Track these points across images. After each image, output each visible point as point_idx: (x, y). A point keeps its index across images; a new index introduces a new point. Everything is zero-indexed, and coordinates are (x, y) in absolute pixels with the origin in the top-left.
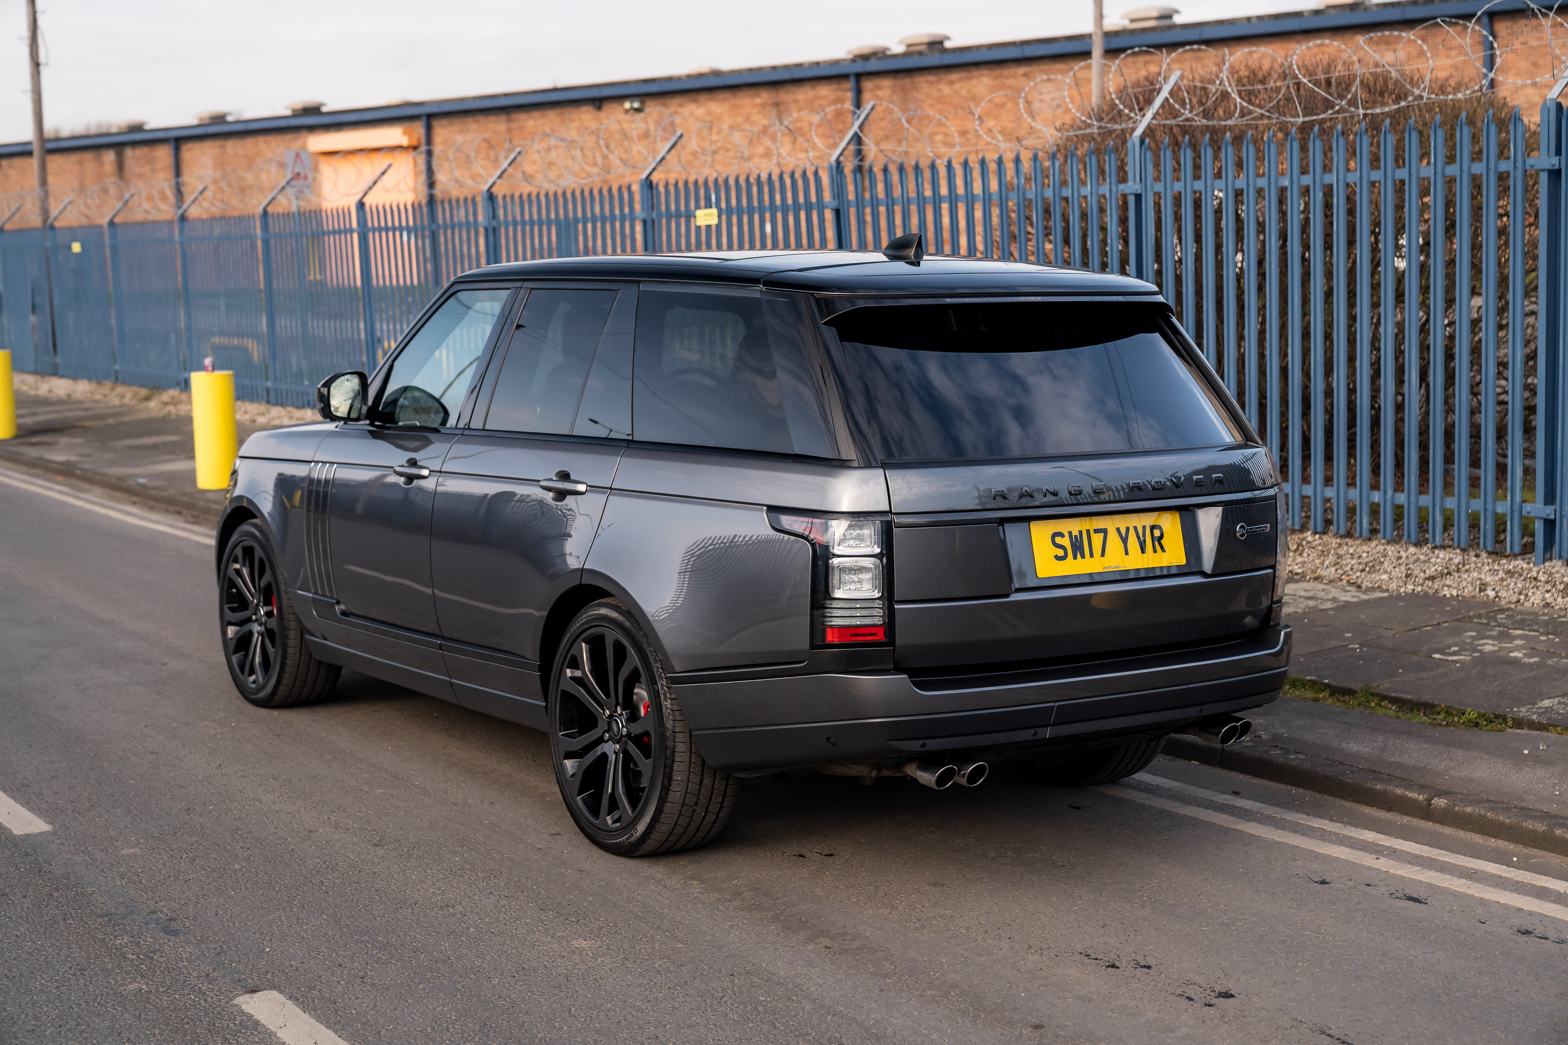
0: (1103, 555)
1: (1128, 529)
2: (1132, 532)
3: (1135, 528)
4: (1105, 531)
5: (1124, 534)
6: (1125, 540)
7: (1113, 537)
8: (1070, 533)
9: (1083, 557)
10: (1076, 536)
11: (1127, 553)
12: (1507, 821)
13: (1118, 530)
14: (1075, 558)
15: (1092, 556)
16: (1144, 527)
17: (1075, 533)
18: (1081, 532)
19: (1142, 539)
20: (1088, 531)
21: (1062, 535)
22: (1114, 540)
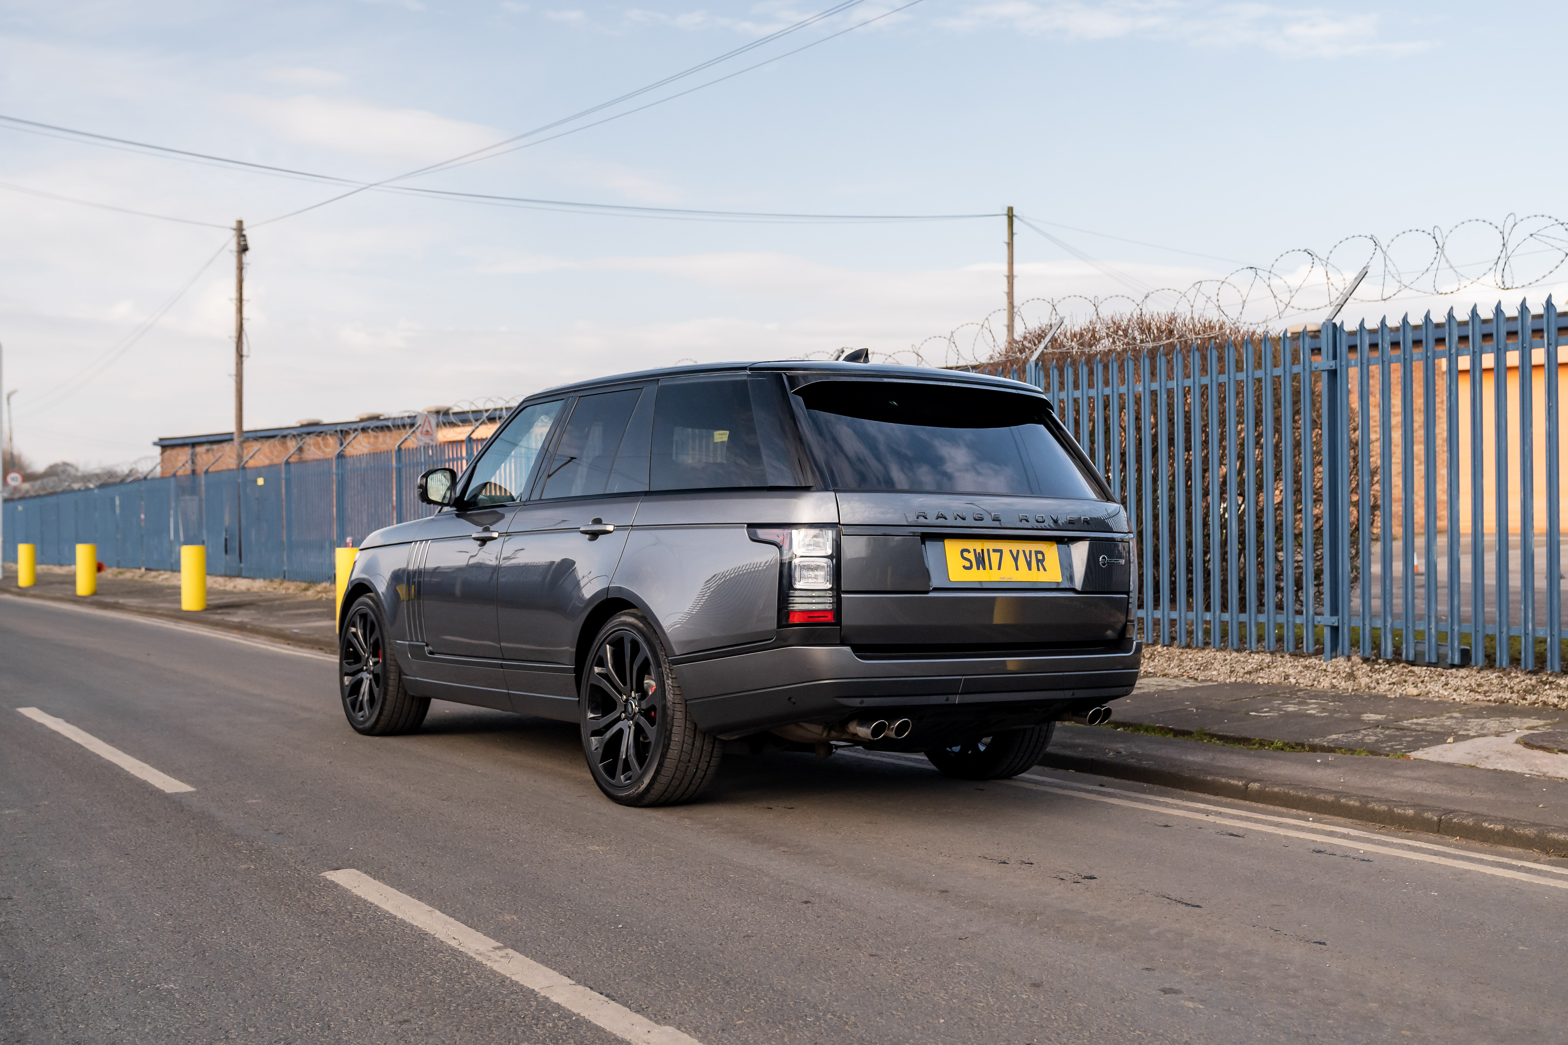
0: (999, 568)
1: (1018, 551)
2: (1021, 555)
3: (1024, 551)
4: (1001, 551)
5: (1015, 556)
6: (1016, 559)
7: (1007, 557)
8: (975, 550)
9: (984, 568)
10: (979, 553)
11: (1017, 569)
12: (1305, 795)
13: (1011, 551)
14: (978, 568)
15: (991, 568)
16: (1030, 552)
17: (979, 550)
18: (983, 550)
19: (1029, 559)
20: (988, 550)
21: (969, 551)
22: (1007, 559)
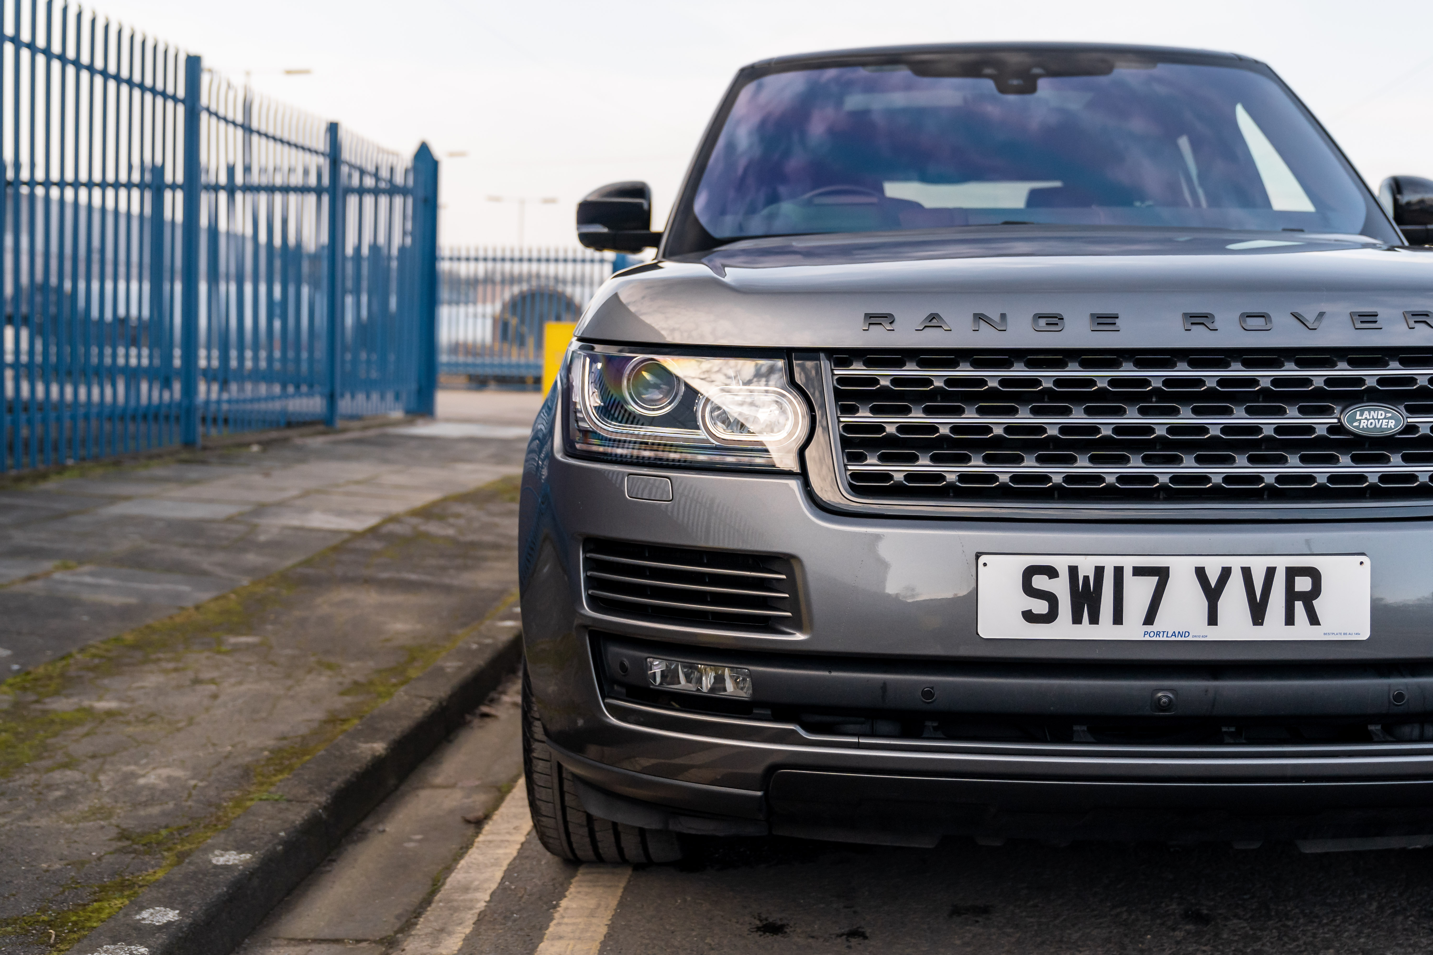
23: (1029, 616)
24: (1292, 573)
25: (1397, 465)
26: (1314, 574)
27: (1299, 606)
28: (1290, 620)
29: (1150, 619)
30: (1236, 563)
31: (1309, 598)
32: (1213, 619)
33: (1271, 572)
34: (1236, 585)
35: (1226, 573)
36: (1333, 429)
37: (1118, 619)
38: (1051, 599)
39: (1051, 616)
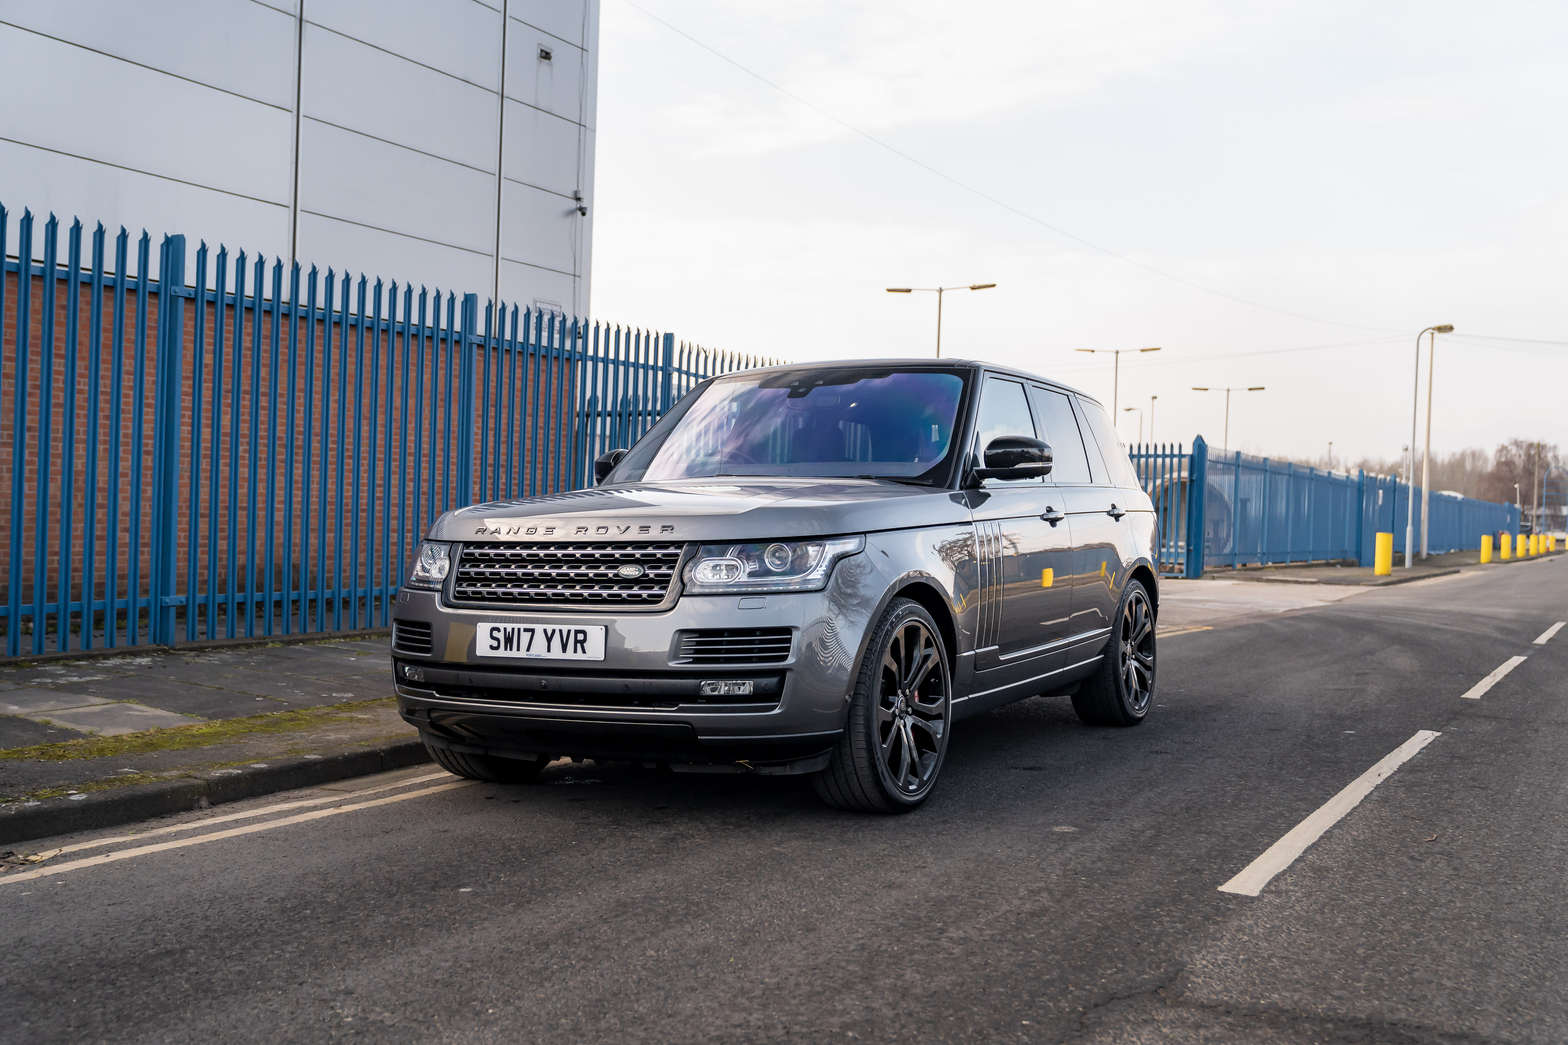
23: (492, 647)
24: (577, 632)
25: (636, 591)
26: (584, 632)
27: (579, 645)
28: (575, 651)
29: (528, 650)
30: (557, 627)
31: (582, 642)
32: (549, 651)
33: (569, 631)
34: (557, 635)
35: (554, 631)
36: (616, 575)
37: (518, 649)
38: (498, 640)
39: (497, 648)
